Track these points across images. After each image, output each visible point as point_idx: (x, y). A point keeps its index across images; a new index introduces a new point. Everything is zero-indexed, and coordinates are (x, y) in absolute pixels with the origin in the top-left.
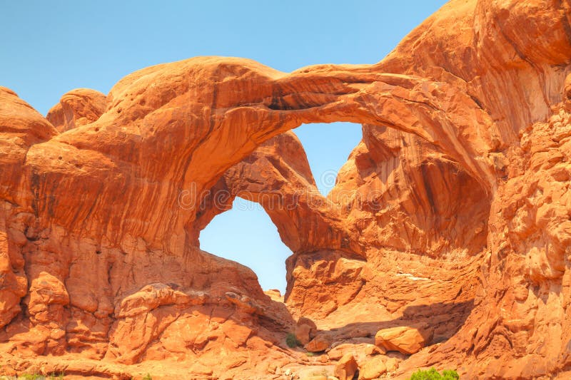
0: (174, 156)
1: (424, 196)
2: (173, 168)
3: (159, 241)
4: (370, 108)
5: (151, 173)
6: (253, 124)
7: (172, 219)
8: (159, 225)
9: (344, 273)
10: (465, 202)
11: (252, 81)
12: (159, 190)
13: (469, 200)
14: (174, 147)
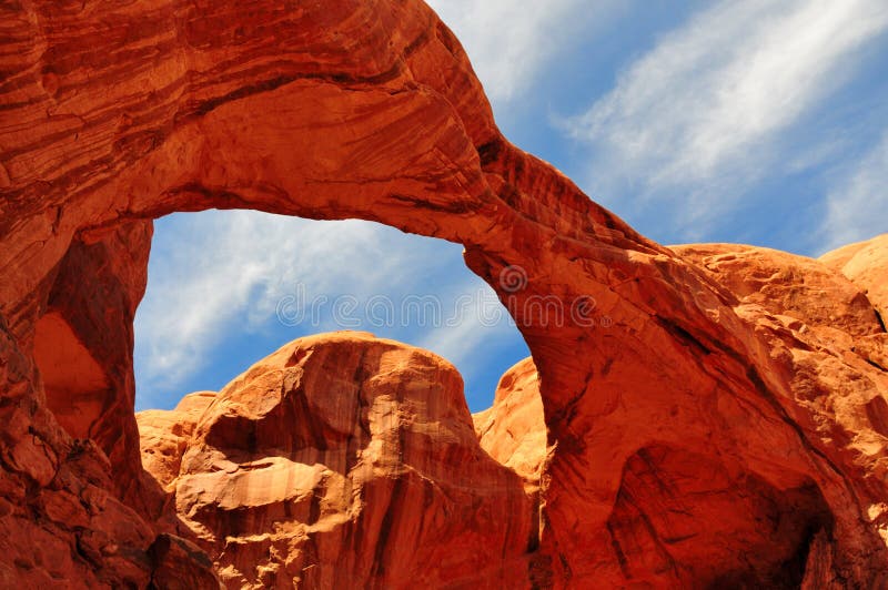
2: (233, 53)
6: (443, 157)
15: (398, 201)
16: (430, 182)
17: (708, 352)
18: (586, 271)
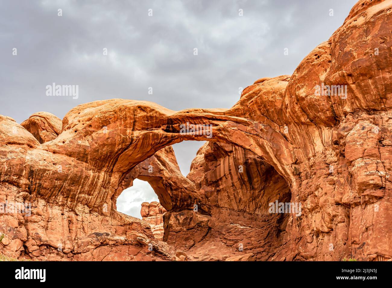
0: (108, 158)
1: (246, 179)
2: (107, 164)
3: (96, 207)
4: (225, 135)
5: (94, 168)
6: (156, 140)
7: (104, 194)
8: (97, 198)
9: (198, 223)
10: (269, 183)
11: (156, 116)
12: (98, 178)
13: (272, 182)
14: (109, 153)
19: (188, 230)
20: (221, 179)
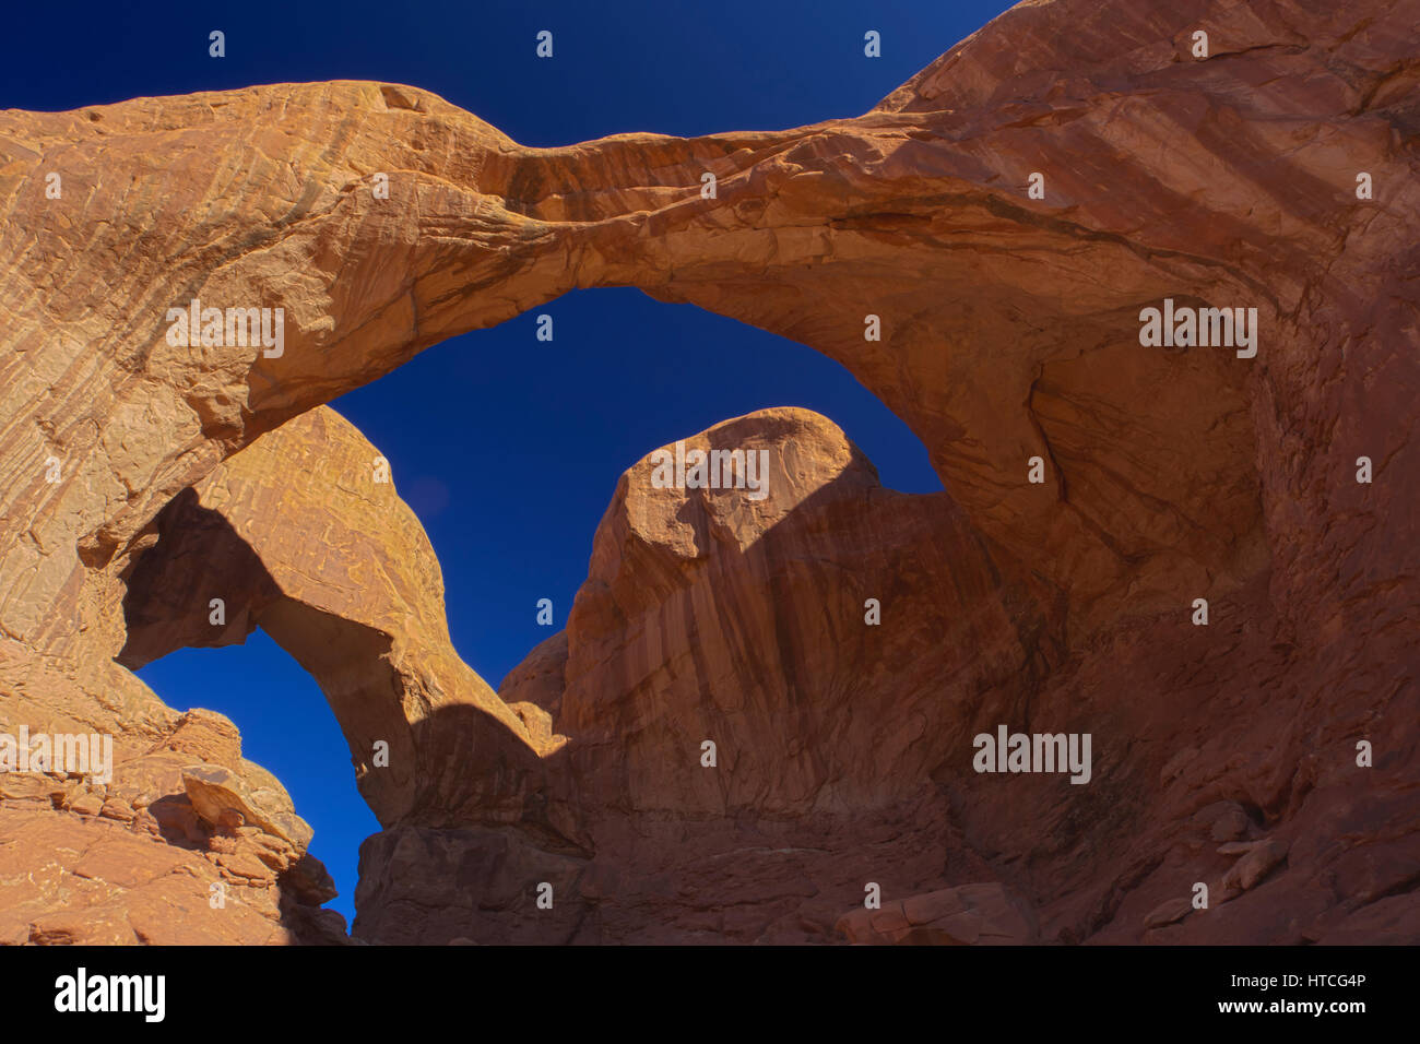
0: (140, 251)
1: (771, 658)
2: (120, 299)
10: (871, 673)
14: (149, 217)
15: (443, 305)
16: (450, 264)
17: (927, 218)
18: (710, 229)
19: (482, 908)
20: (646, 684)
